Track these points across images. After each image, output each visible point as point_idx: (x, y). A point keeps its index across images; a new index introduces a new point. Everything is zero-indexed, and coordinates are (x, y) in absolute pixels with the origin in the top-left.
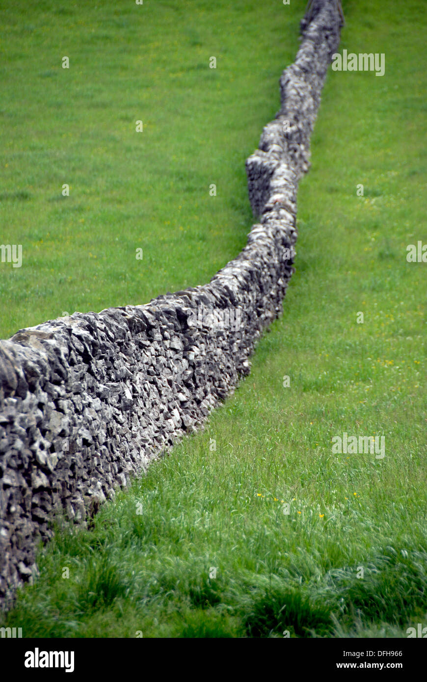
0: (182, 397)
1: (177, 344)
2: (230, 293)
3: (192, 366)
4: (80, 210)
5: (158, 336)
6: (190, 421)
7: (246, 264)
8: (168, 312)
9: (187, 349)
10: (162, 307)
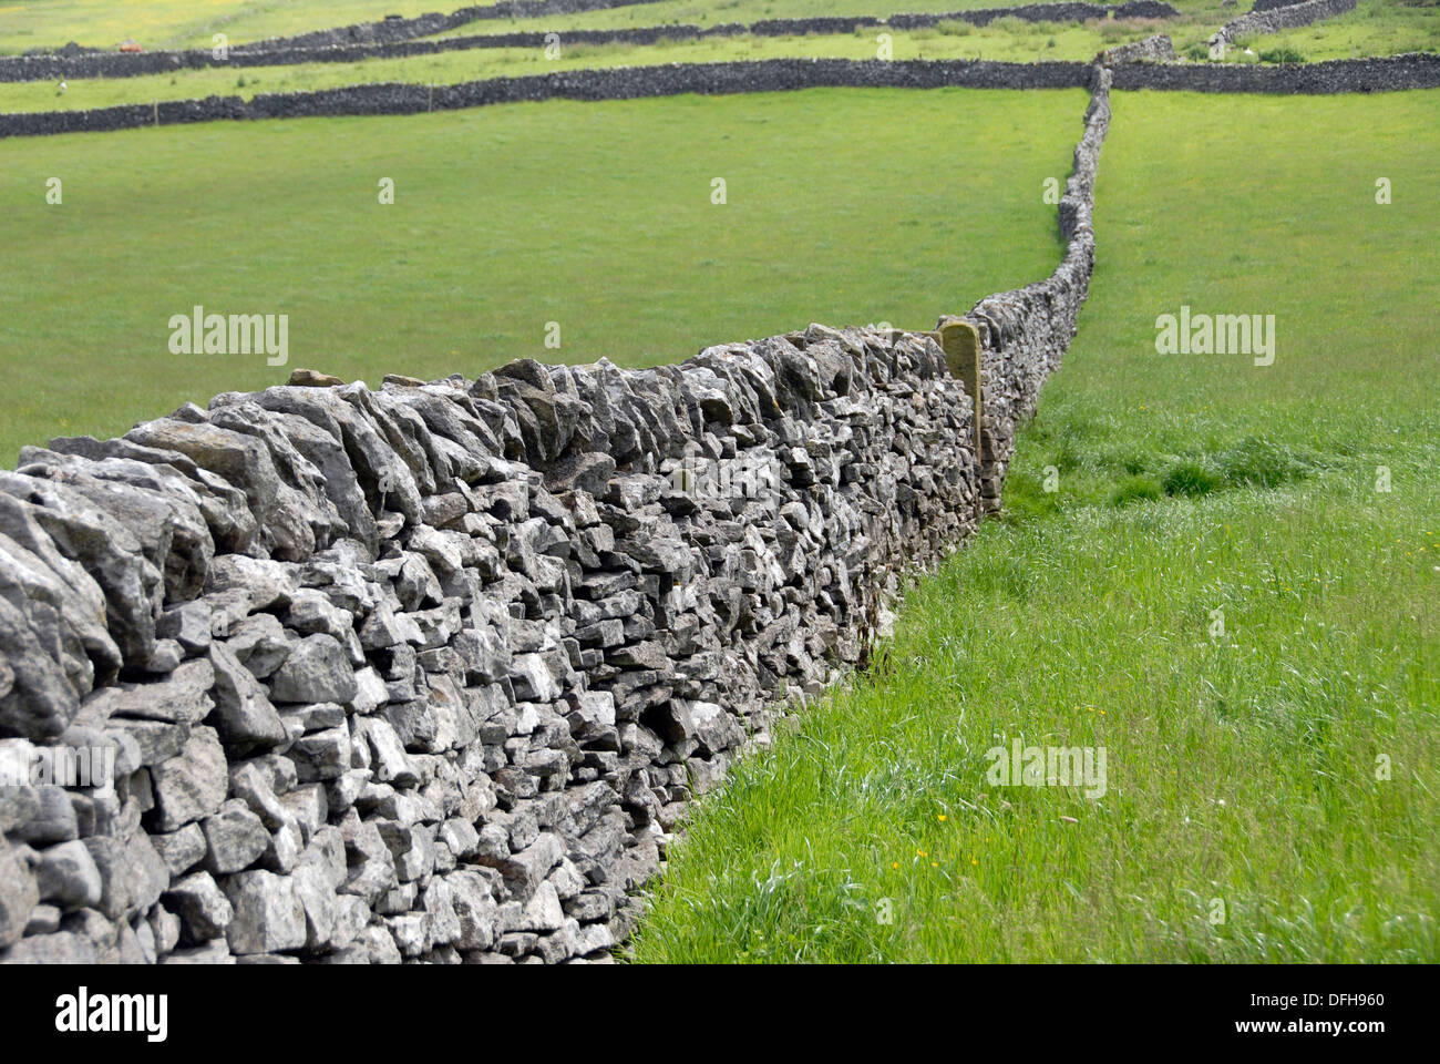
0: (1047, 348)
1: (1045, 315)
2: (1067, 284)
3: (1053, 329)
4: (951, 231)
5: (1034, 309)
6: (1052, 363)
7: (1072, 266)
8: (1039, 295)
9: (1050, 318)
10: (1034, 292)
